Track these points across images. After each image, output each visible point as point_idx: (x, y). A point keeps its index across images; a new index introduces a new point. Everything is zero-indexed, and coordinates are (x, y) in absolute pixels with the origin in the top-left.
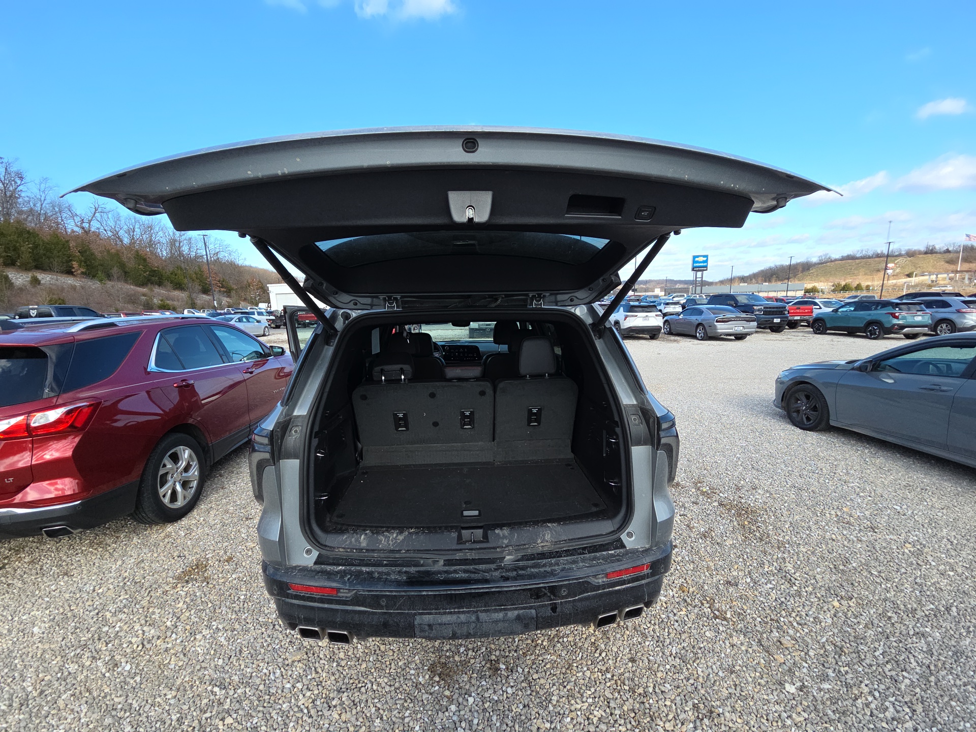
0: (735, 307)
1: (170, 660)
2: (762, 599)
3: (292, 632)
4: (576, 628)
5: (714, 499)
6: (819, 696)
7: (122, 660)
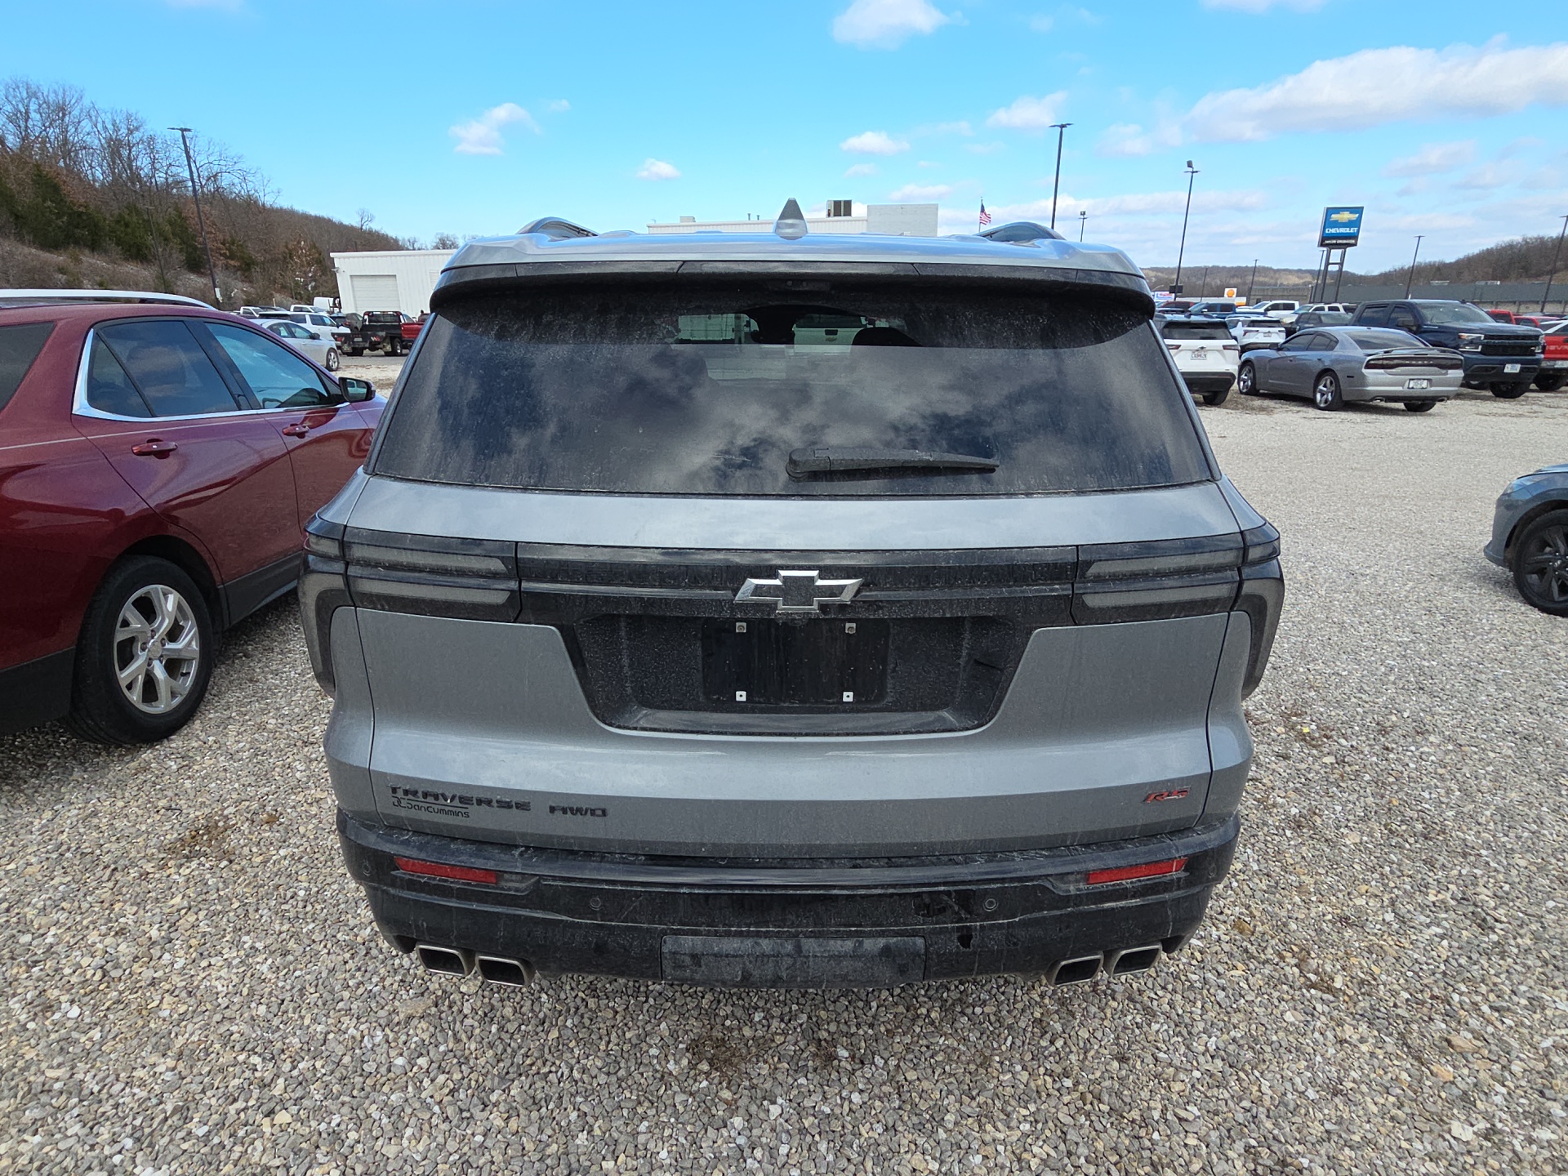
0: (1415, 333)
1: (161, 1002)
2: (1416, 956)
3: (406, 962)
4: (1002, 990)
5: (1326, 750)
6: (1526, 1152)
7: (62, 998)
